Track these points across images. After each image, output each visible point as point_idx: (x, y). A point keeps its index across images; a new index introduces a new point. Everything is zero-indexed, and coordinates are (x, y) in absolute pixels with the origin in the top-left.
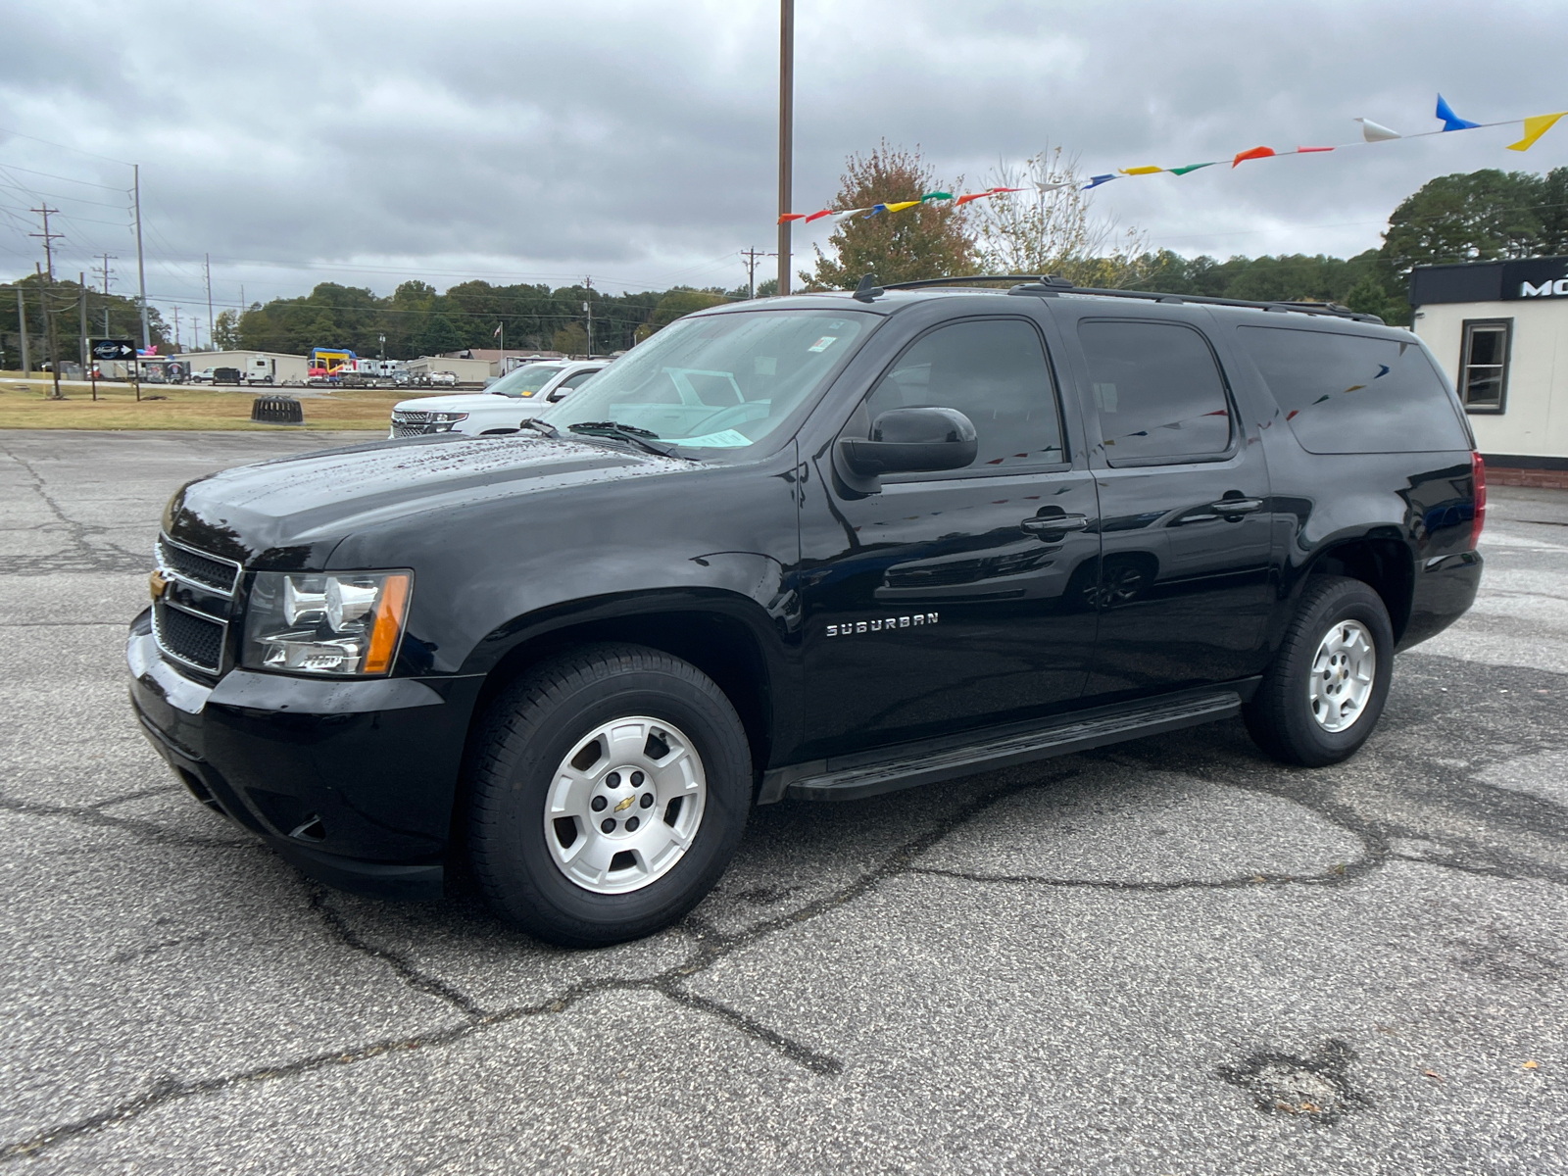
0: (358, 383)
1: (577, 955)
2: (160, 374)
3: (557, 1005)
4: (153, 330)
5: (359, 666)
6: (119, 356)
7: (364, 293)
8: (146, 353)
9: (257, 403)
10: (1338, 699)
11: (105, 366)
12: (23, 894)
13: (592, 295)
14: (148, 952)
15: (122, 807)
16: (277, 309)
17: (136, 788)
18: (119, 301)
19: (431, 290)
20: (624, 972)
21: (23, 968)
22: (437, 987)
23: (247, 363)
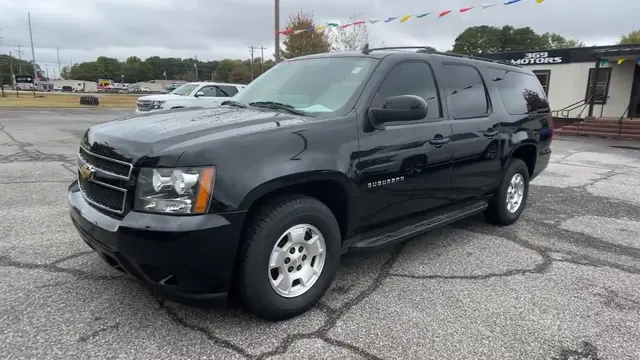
0: (115, 91)
1: (280, 323)
2: (42, 88)
3: (281, 349)
4: (38, 72)
5: (191, 210)
6: (27, 81)
7: (115, 60)
8: (36, 81)
9: (82, 98)
10: (513, 201)
11: (20, 85)
12: (29, 309)
13: (196, 61)
14: (94, 336)
15: (66, 262)
16: (84, 65)
17: (70, 254)
18: (25, 62)
19: (139, 60)
20: (302, 330)
21: (37, 349)
22: (227, 344)
23: (75, 84)
